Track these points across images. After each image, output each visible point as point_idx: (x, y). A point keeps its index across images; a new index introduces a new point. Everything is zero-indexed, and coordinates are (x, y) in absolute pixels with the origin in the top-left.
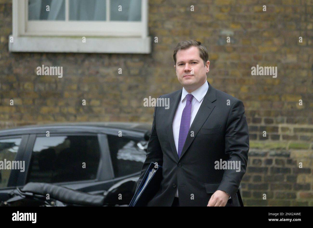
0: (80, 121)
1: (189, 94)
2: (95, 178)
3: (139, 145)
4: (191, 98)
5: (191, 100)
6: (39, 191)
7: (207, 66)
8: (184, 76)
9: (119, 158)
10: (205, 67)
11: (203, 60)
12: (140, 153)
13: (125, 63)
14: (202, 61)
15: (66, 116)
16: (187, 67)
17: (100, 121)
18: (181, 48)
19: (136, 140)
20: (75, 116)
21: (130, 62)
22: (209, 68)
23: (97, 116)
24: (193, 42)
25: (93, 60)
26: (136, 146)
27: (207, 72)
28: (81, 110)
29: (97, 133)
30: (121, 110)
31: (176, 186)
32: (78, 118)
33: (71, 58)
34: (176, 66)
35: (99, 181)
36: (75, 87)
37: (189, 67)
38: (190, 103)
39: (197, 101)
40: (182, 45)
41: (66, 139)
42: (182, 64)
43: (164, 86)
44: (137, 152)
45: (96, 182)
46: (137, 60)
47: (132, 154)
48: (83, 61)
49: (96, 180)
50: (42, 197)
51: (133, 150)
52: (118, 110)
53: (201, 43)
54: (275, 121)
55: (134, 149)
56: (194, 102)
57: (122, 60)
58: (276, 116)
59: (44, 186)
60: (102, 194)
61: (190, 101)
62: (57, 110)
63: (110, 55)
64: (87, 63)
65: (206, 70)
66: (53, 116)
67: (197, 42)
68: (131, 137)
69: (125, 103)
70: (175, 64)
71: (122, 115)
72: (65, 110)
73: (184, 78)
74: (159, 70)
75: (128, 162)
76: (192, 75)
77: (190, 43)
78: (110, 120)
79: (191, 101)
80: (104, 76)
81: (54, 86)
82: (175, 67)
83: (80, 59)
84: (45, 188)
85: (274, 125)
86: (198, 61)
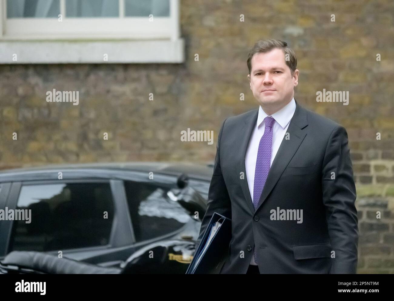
0: (84, 162)
1: (269, 116)
2: (107, 243)
3: (170, 194)
4: (272, 123)
5: (272, 126)
6: (27, 263)
7: (295, 78)
8: (263, 90)
9: (141, 213)
10: (292, 78)
11: (290, 69)
12: (172, 206)
13: (148, 77)
14: (288, 70)
15: (64, 155)
16: (267, 78)
17: (112, 160)
18: (258, 50)
19: (166, 188)
20: (78, 155)
21: (154, 75)
22: (297, 80)
23: (109, 154)
24: (277, 42)
25: (101, 73)
26: (165, 196)
27: (295, 85)
28: (86, 146)
29: (109, 179)
30: (144, 145)
31: (251, 249)
32: (82, 158)
33: (70, 72)
34: (250, 76)
35: (114, 247)
36: (76, 113)
37: (270, 78)
38: (271, 130)
39: (280, 126)
40: (261, 46)
41: (65, 188)
42: (261, 73)
43: (204, 109)
44: (168, 205)
45: (109, 248)
46: (164, 72)
47: (160, 207)
48: (87, 75)
49: (109, 246)
50: (31, 272)
51: (160, 202)
52: (138, 145)
53: (286, 44)
54: (364, 156)
55: (163, 200)
56: (275, 128)
57: (143, 73)
58: (367, 149)
59: (34, 256)
60: (118, 266)
61: (269, 126)
62: (51, 146)
63: (126, 66)
64: (92, 77)
65: (294, 83)
66: (46, 155)
67: (282, 42)
68: (158, 183)
69: (148, 134)
70: (250, 73)
71: (145, 152)
72: (63, 146)
73: (262, 94)
74: (198, 87)
75: (155, 219)
76: (274, 89)
77: (272, 43)
78: (128, 160)
79: (271, 128)
80: (117, 97)
81: (46, 112)
82: (250, 78)
83: (82, 73)
84: (35, 259)
85: (363, 162)
86: (283, 69)
